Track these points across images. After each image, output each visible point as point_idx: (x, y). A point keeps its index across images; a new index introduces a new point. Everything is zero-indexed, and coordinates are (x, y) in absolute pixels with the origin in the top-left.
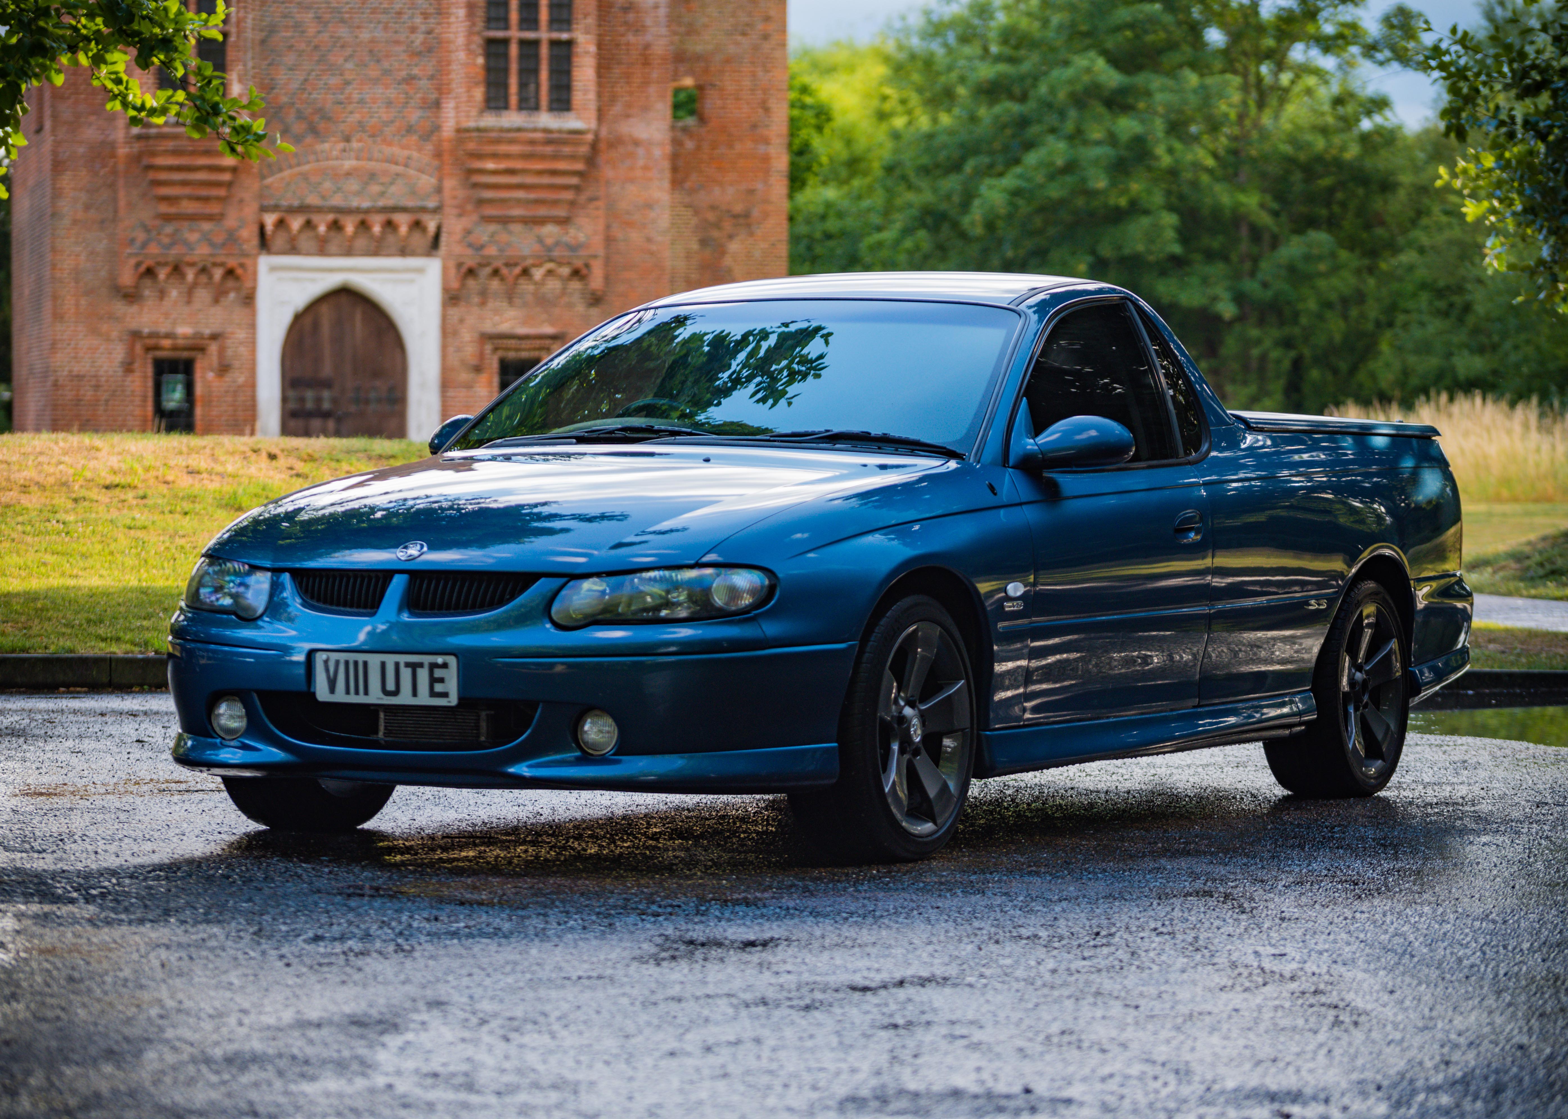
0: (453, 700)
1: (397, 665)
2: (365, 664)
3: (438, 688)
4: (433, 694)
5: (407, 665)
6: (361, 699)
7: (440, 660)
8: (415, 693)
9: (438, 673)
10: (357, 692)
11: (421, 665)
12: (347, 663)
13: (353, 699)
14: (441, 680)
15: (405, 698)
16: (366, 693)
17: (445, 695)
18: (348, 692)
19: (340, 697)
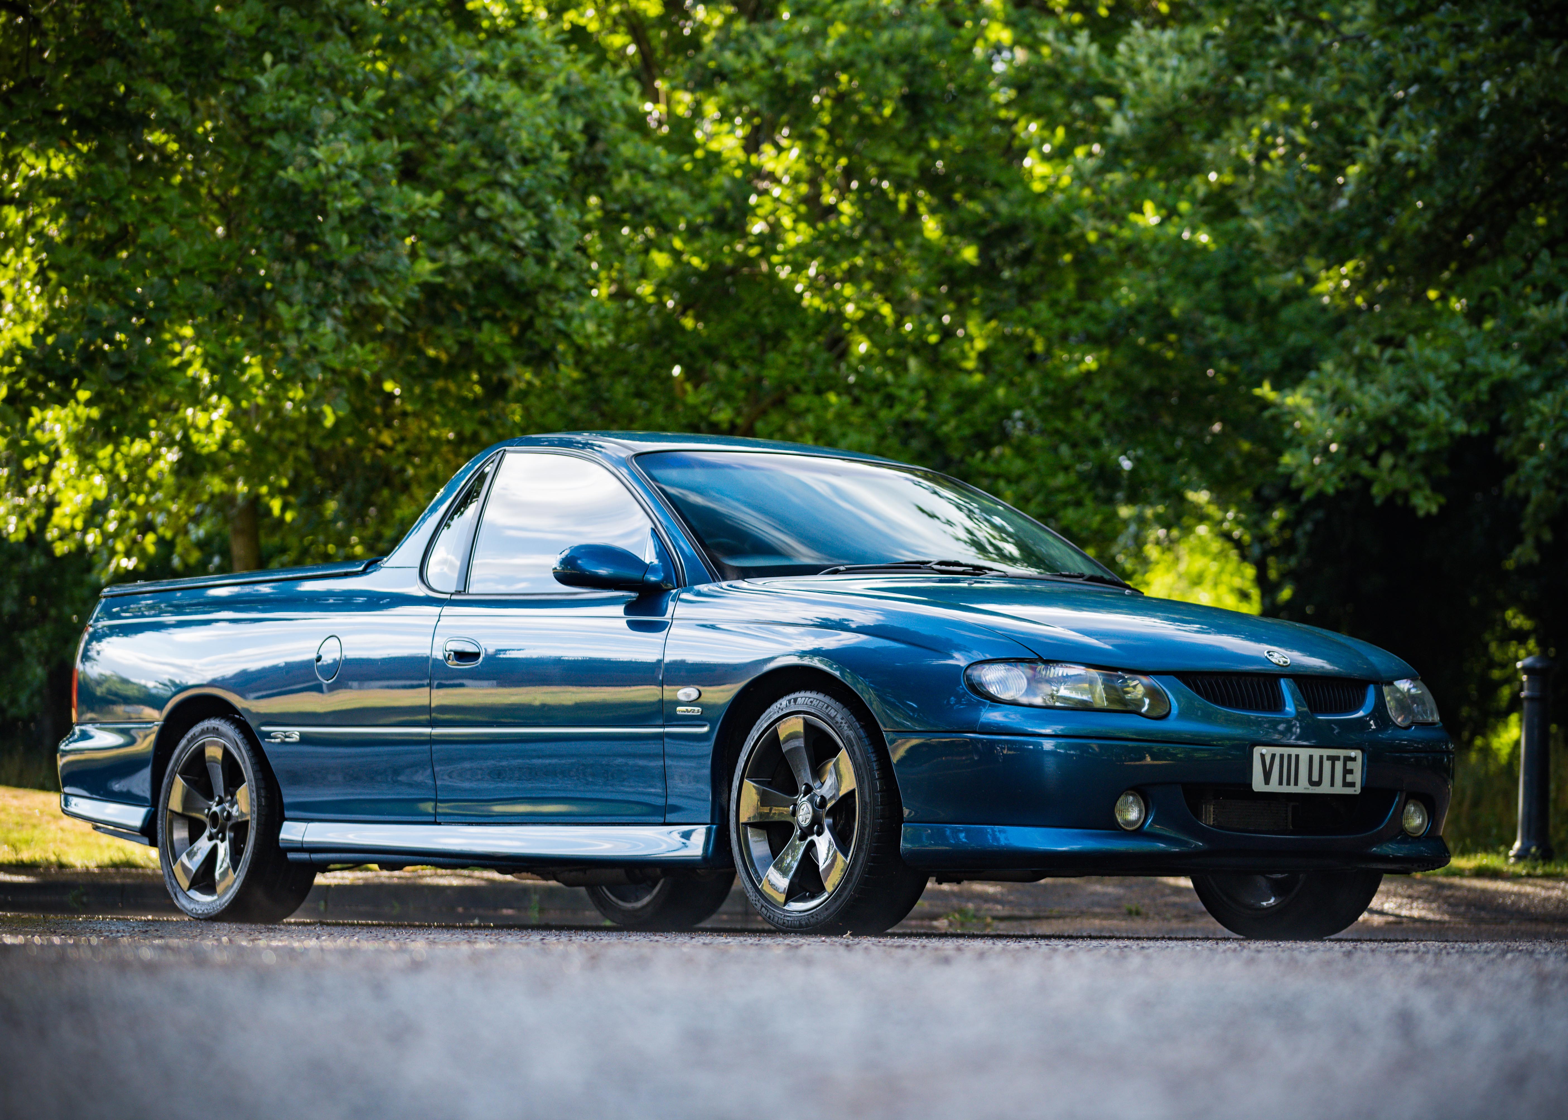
0: (1357, 790)
1: (1321, 757)
2: (1297, 756)
3: (1349, 778)
4: (1346, 784)
5: (1329, 758)
6: (1292, 789)
7: (1353, 754)
8: (1332, 784)
9: (1350, 765)
10: (1288, 784)
11: (1337, 758)
12: (1282, 756)
13: (1285, 789)
14: (1351, 772)
15: (1325, 788)
16: (1296, 784)
17: (1352, 785)
18: (1281, 783)
19: (1274, 787)
